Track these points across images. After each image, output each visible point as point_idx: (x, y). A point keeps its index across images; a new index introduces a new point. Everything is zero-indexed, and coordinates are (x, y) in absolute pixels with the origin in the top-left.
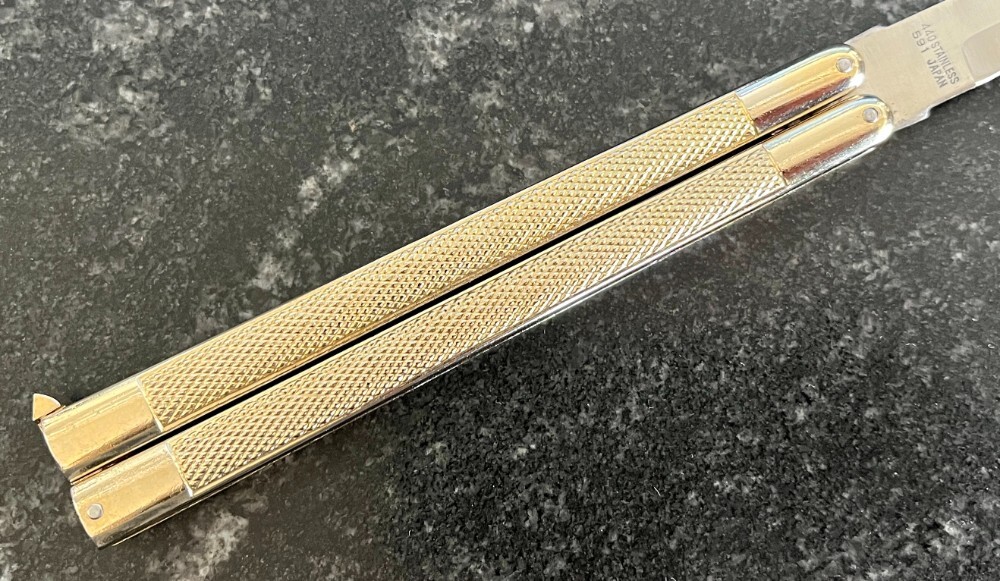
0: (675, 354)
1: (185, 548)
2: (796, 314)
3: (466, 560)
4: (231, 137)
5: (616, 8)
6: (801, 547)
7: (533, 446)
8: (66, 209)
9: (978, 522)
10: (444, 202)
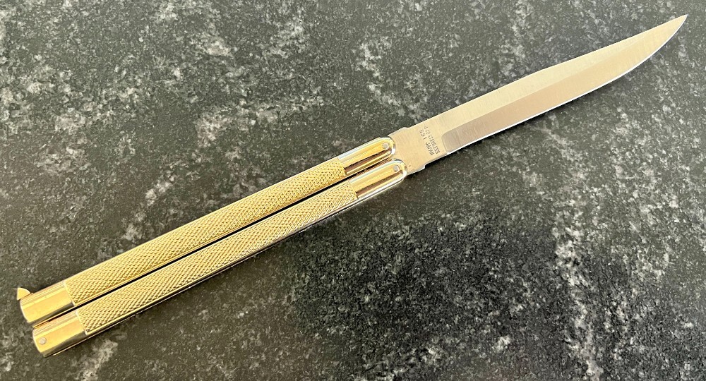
0: (313, 271)
1: (89, 356)
2: (367, 254)
3: (215, 362)
4: (116, 170)
5: (293, 115)
6: (364, 359)
7: (247, 312)
8: (41, 202)
9: (444, 349)
10: (211, 202)
